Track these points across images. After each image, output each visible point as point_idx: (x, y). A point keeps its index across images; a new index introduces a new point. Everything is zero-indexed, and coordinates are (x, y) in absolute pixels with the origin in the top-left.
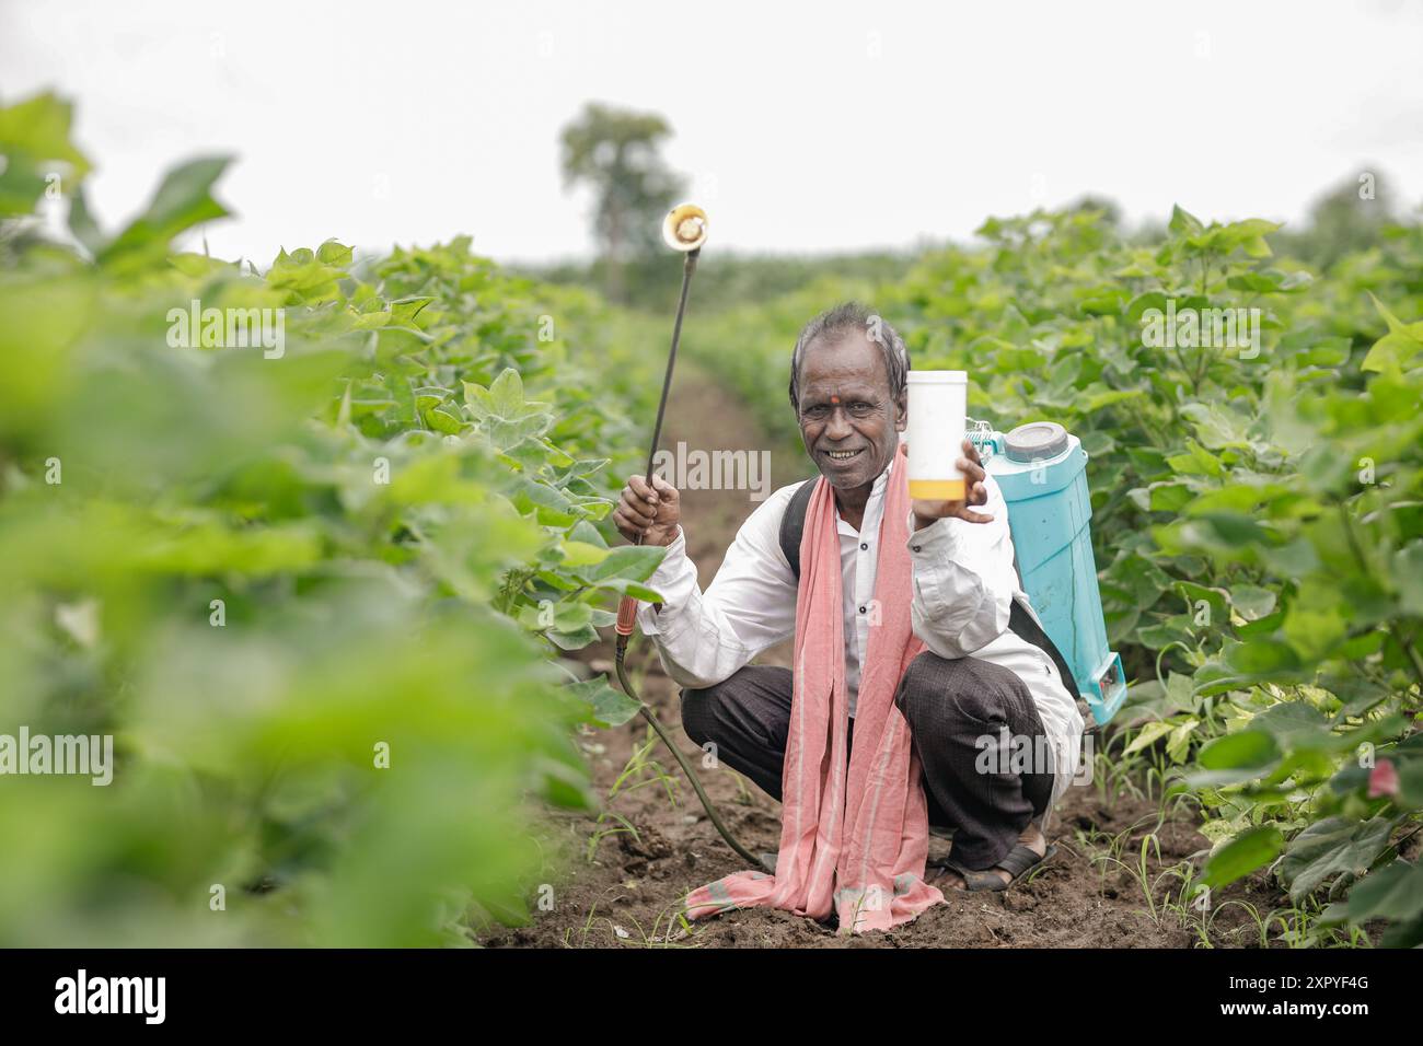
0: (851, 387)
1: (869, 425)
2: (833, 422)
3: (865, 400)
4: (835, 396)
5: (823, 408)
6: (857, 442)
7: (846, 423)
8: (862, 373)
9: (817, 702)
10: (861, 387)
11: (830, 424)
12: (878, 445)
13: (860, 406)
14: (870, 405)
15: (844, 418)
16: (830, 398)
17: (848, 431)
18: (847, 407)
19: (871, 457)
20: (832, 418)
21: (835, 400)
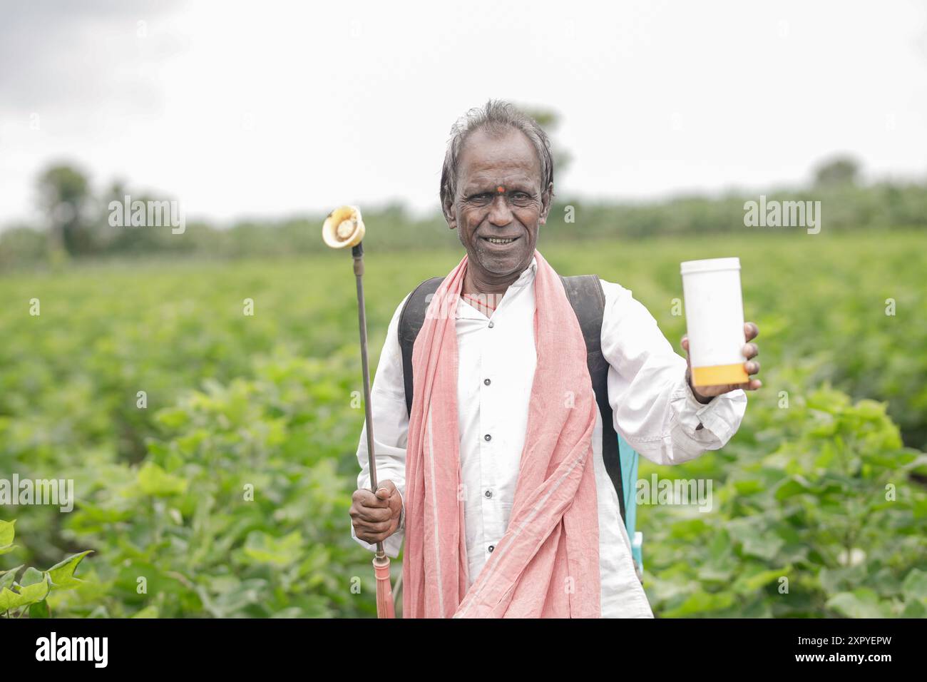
0: (515, 178)
1: (525, 213)
2: (497, 209)
3: (527, 191)
4: (501, 185)
5: (488, 195)
6: (516, 230)
7: (509, 210)
8: (524, 166)
9: (446, 475)
10: (523, 179)
11: (494, 211)
12: (532, 233)
13: (519, 196)
14: (529, 196)
15: (507, 205)
16: (496, 187)
17: (511, 218)
18: (509, 195)
19: (526, 244)
20: (495, 204)
21: (500, 189)
